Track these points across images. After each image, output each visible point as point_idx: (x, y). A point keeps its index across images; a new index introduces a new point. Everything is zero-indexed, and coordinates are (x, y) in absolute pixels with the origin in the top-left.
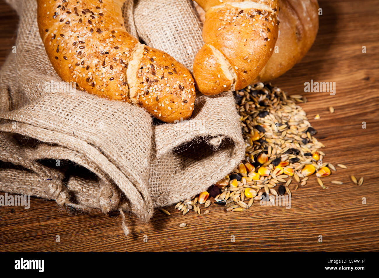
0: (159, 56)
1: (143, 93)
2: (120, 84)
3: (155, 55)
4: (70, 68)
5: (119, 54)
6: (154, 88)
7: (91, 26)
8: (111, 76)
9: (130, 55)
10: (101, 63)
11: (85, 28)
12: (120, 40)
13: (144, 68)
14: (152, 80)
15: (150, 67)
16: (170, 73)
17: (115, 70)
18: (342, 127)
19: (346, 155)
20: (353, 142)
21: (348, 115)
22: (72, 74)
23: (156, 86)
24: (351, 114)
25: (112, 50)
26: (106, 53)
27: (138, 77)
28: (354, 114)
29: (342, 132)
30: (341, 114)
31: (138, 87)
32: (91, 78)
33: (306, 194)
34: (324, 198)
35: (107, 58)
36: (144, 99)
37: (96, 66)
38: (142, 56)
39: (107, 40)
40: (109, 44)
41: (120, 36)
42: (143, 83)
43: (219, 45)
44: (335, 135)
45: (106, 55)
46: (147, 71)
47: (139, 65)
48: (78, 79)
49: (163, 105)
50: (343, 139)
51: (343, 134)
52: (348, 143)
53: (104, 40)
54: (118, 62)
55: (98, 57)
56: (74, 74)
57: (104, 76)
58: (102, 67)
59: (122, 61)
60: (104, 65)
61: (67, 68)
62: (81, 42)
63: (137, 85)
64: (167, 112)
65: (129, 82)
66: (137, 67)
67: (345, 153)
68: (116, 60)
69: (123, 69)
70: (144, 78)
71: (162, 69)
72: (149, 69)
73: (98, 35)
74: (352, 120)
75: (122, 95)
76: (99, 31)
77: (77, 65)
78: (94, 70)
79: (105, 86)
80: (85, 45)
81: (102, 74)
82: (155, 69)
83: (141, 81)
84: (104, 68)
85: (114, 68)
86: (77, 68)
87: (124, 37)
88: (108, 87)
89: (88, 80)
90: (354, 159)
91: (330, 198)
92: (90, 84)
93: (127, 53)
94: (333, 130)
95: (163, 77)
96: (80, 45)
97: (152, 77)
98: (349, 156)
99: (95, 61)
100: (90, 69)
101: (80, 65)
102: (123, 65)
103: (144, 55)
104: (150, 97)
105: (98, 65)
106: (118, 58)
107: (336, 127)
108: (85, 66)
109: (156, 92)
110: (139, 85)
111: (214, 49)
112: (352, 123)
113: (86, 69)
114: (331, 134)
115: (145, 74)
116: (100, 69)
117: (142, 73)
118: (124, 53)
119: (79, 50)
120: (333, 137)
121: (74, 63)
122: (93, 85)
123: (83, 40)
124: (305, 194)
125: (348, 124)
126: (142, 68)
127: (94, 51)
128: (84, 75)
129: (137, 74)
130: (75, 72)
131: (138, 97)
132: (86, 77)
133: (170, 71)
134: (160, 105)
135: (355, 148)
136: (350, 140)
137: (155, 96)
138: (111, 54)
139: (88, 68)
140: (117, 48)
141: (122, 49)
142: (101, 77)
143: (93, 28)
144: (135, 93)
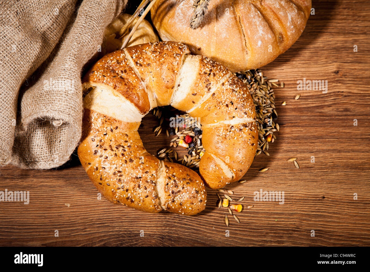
0: (178, 172)
1: (170, 202)
2: (153, 199)
3: (174, 171)
4: (113, 191)
5: (149, 177)
6: (178, 197)
7: (124, 158)
8: (146, 195)
9: (157, 175)
10: (137, 185)
11: (120, 161)
12: (147, 165)
13: (169, 184)
14: (176, 191)
15: (174, 182)
16: (187, 183)
17: (148, 190)
18: (301, 116)
19: (294, 143)
20: (304, 132)
21: (309, 106)
22: (115, 196)
23: (179, 195)
24: (312, 105)
25: (144, 175)
26: (140, 178)
27: (166, 192)
28: (314, 105)
29: (298, 121)
30: (303, 104)
31: (167, 198)
32: (130, 197)
33: (253, 173)
34: (265, 179)
35: (141, 182)
36: (171, 205)
37: (133, 188)
38: (166, 174)
39: (139, 167)
40: (141, 171)
41: (147, 161)
42: (170, 195)
43: (219, 155)
44: (292, 123)
45: (140, 179)
46: (172, 186)
47: (165, 182)
48: (120, 198)
49: (185, 207)
50: (297, 128)
51: (299, 123)
52: (300, 132)
53: (136, 168)
54: (149, 184)
55: (134, 182)
56: (116, 195)
57: (140, 195)
58: (138, 188)
59: (152, 182)
60: (139, 187)
61: (110, 191)
62: (119, 172)
63: (166, 197)
64: (188, 211)
65: (160, 195)
66: (164, 184)
67: (294, 141)
68: (147, 182)
69: (154, 188)
70: (170, 192)
71: (182, 182)
72: (173, 184)
73: (131, 164)
74: (310, 111)
75: (155, 206)
76: (131, 161)
77: (119, 189)
78: (132, 191)
79: (142, 201)
80: (122, 173)
81: (139, 194)
82: (177, 183)
83: (168, 194)
84: (140, 189)
85: (147, 188)
86: (118, 191)
87: (149, 161)
88: (144, 202)
89: (128, 198)
90: (299, 148)
91: (269, 179)
92: (129, 201)
93: (154, 175)
94: (292, 118)
95: (183, 188)
96: (119, 175)
97: (175, 190)
98: (296, 144)
99: (132, 184)
100: (129, 191)
101: (121, 189)
102: (153, 185)
103: (167, 173)
104: (175, 204)
105: (134, 187)
106: (149, 181)
107: (296, 116)
108: (125, 189)
109: (180, 200)
110: (167, 197)
111: (216, 157)
112: (309, 114)
113: (125, 192)
114: (290, 121)
115: (171, 189)
116: (137, 191)
117: (168, 188)
118: (153, 175)
119: (118, 178)
120: (290, 125)
121: (116, 188)
122: (132, 201)
123: (121, 170)
124: (251, 173)
125: (305, 115)
126: (167, 184)
127: (130, 178)
128: (124, 196)
129: (165, 190)
130: (117, 194)
131: (166, 205)
132: (126, 197)
133: (187, 181)
134: (183, 207)
135: (303, 138)
136: (302, 129)
137: (179, 202)
138: (144, 178)
139: (127, 190)
140: (146, 172)
141: (151, 172)
142: (138, 196)
143: (126, 159)
144: (164, 202)
